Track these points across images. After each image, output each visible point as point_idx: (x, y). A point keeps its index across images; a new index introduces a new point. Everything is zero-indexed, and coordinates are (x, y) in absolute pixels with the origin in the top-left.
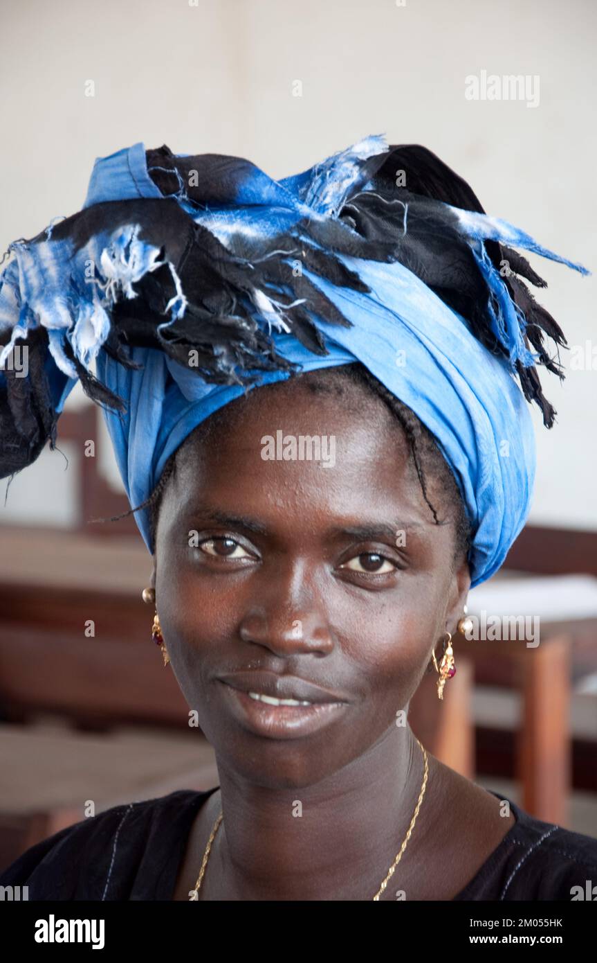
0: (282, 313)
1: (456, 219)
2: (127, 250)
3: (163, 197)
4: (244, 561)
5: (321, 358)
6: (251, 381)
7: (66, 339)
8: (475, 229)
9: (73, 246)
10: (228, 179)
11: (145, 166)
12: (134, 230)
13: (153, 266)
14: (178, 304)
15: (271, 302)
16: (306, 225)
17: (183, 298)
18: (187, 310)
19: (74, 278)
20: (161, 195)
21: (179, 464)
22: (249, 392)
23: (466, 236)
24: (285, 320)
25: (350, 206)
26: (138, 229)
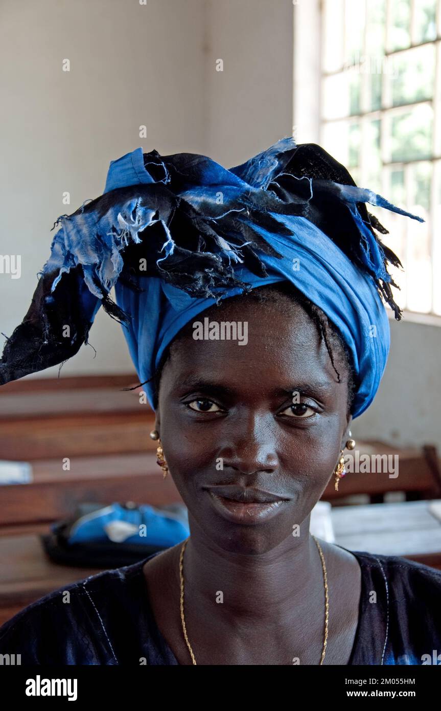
0: (237, 251)
1: (338, 190)
2: (134, 213)
3: (154, 182)
4: (218, 413)
5: (263, 279)
6: (220, 295)
7: (95, 274)
8: (351, 196)
9: (98, 215)
10: (197, 168)
11: (143, 162)
12: (138, 201)
13: (151, 222)
14: (169, 246)
15: (228, 244)
16: (247, 195)
17: (173, 242)
18: (175, 250)
19: (99, 234)
20: (153, 181)
21: (172, 353)
22: (219, 302)
23: (345, 201)
24: (239, 256)
25: (274, 183)
26: (140, 200)
